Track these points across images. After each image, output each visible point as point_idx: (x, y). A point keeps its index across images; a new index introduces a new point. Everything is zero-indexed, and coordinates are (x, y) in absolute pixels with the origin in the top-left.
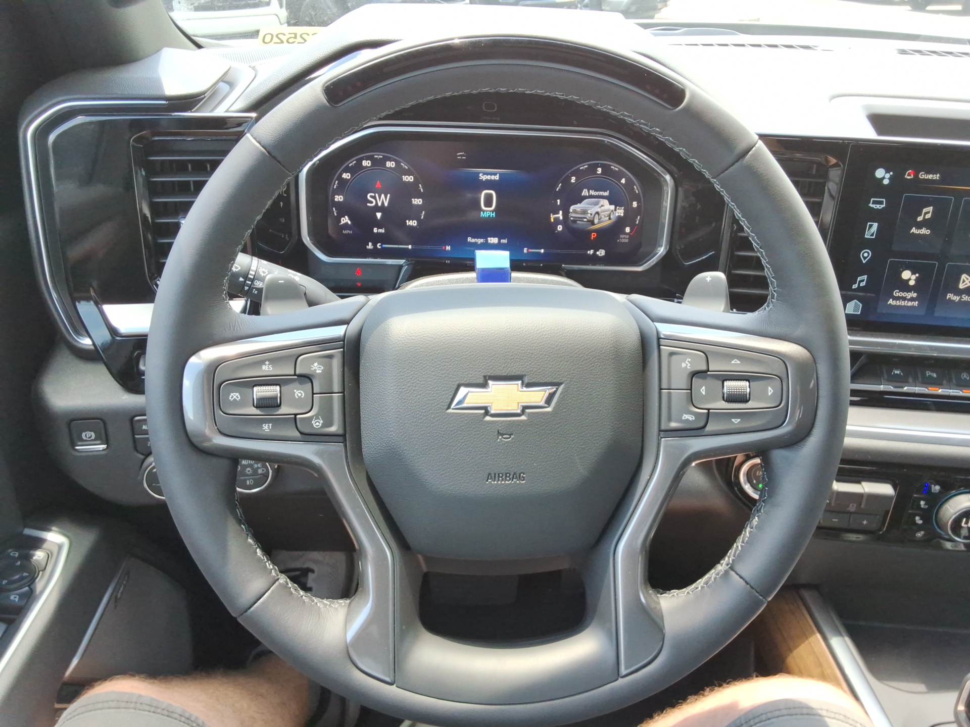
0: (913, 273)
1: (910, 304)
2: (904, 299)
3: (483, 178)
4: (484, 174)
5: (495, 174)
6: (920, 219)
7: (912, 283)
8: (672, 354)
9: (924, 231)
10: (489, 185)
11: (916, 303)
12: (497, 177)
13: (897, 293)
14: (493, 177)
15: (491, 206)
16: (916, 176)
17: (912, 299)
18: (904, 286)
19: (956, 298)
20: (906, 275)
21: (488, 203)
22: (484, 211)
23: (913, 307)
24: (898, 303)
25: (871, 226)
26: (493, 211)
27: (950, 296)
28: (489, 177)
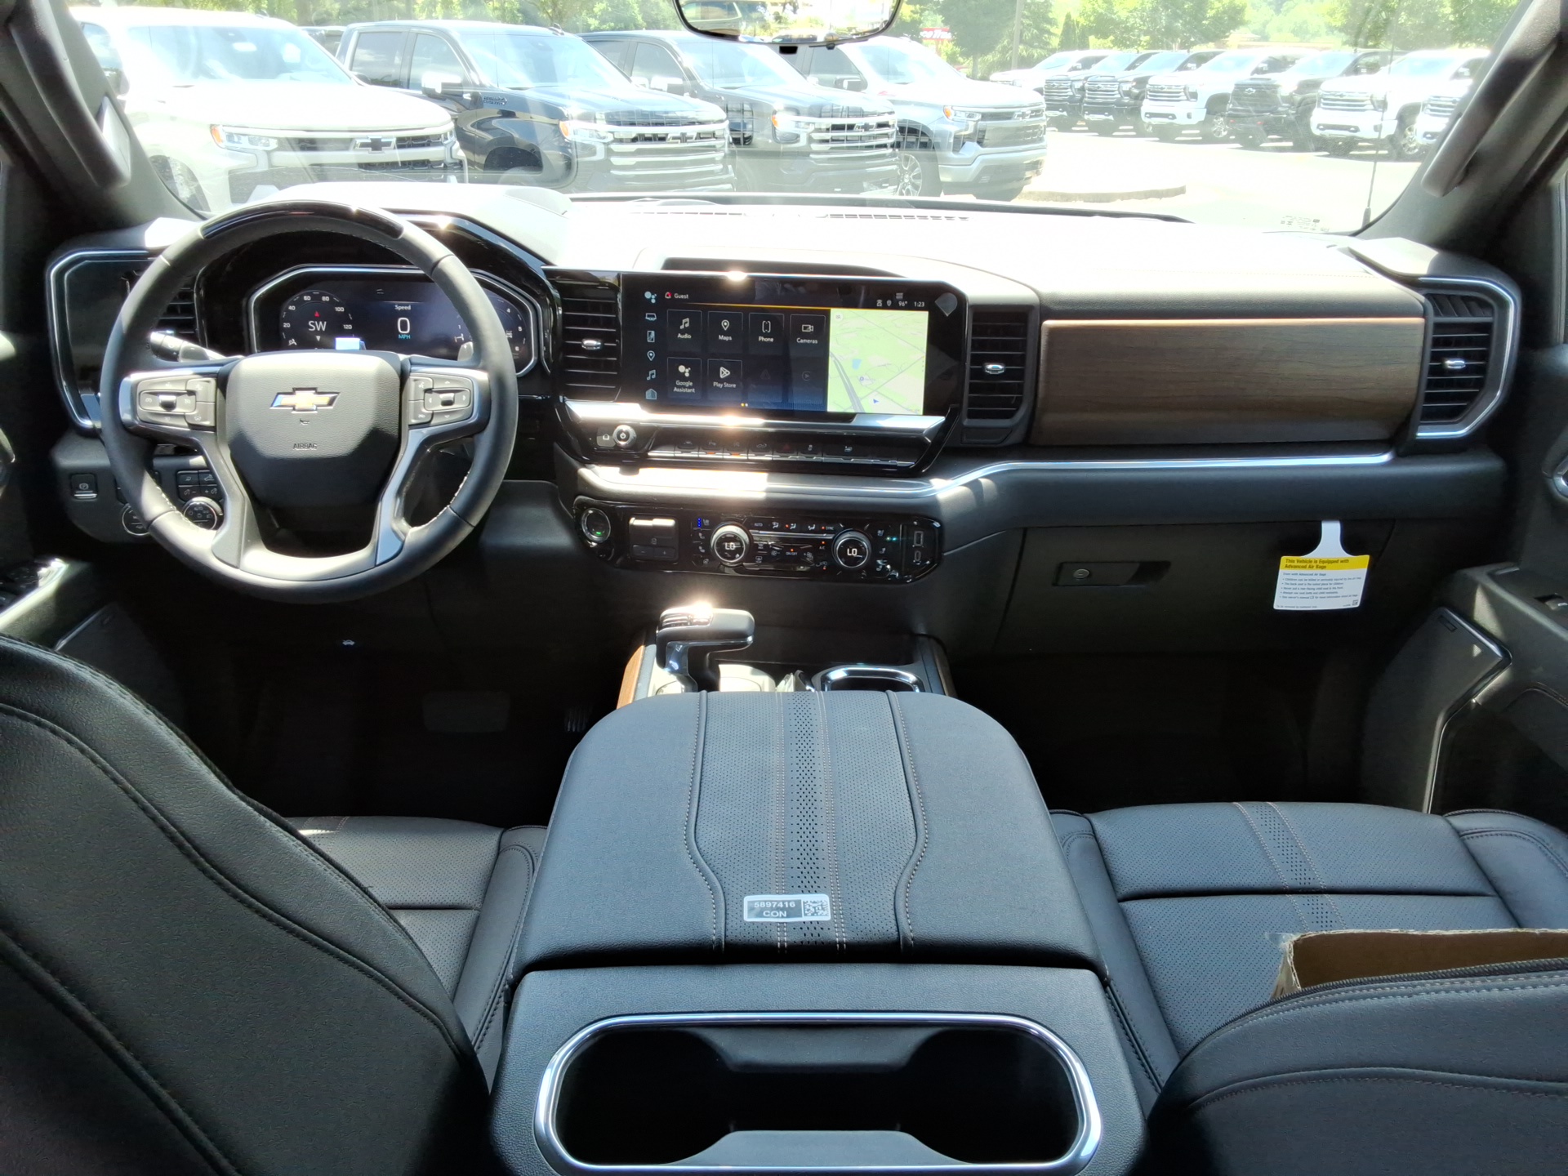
0: (686, 367)
1: (689, 391)
2: (684, 387)
3: (399, 308)
4: (399, 305)
5: (407, 305)
6: (682, 327)
7: (687, 375)
8: (415, 380)
9: (687, 336)
10: (404, 313)
11: (693, 390)
12: (409, 308)
13: (678, 383)
14: (406, 308)
15: (406, 330)
16: (673, 296)
17: (690, 387)
18: (682, 377)
19: (720, 386)
20: (682, 369)
21: (404, 327)
22: (401, 334)
23: (692, 393)
24: (681, 390)
25: (650, 333)
26: (408, 334)
27: (715, 384)
28: (402, 308)
